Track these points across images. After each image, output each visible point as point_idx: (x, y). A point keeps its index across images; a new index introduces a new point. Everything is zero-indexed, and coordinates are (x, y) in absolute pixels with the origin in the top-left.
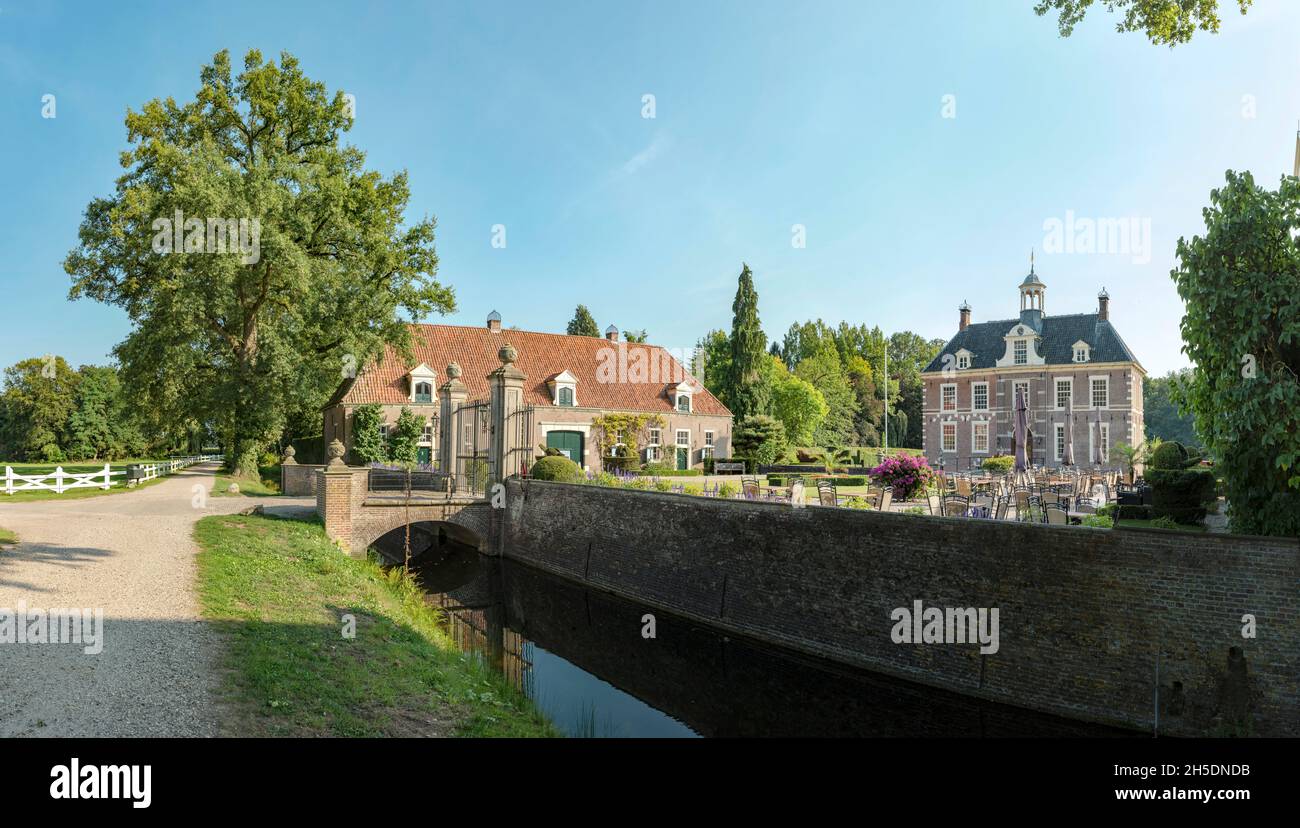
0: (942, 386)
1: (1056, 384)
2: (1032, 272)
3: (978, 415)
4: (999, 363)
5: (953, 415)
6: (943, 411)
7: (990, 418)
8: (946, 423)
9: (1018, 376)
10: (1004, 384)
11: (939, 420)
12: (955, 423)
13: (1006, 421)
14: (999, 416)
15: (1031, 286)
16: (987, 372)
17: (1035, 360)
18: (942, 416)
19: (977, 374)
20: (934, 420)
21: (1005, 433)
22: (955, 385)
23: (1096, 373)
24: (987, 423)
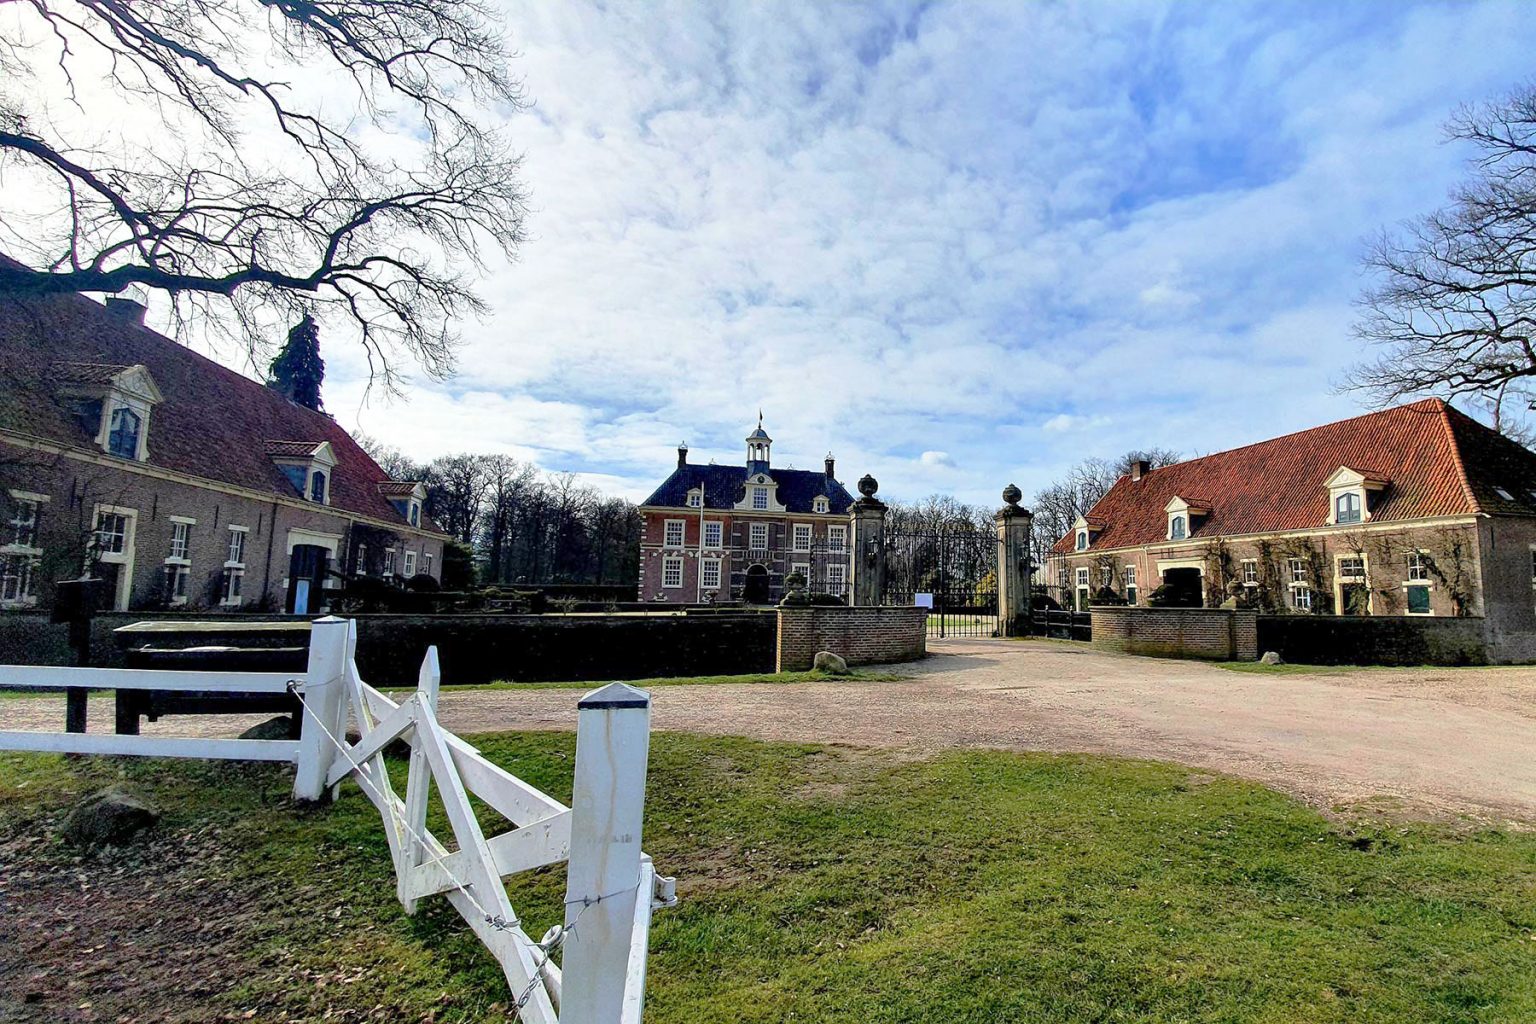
0: (666, 521)
1: (795, 529)
2: (760, 427)
3: (710, 552)
4: (736, 506)
5: (679, 551)
6: (666, 546)
7: (723, 556)
8: (669, 558)
9: (756, 519)
10: (741, 525)
11: (661, 555)
12: (682, 559)
13: (742, 560)
14: (733, 555)
15: (760, 440)
16: (723, 512)
17: (775, 507)
18: (665, 551)
19: (712, 514)
20: (655, 554)
21: (741, 571)
22: (683, 522)
23: (834, 523)
24: (720, 560)
